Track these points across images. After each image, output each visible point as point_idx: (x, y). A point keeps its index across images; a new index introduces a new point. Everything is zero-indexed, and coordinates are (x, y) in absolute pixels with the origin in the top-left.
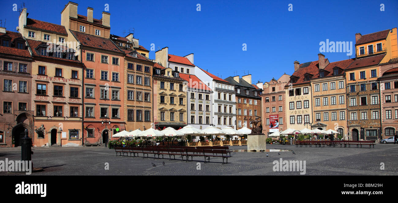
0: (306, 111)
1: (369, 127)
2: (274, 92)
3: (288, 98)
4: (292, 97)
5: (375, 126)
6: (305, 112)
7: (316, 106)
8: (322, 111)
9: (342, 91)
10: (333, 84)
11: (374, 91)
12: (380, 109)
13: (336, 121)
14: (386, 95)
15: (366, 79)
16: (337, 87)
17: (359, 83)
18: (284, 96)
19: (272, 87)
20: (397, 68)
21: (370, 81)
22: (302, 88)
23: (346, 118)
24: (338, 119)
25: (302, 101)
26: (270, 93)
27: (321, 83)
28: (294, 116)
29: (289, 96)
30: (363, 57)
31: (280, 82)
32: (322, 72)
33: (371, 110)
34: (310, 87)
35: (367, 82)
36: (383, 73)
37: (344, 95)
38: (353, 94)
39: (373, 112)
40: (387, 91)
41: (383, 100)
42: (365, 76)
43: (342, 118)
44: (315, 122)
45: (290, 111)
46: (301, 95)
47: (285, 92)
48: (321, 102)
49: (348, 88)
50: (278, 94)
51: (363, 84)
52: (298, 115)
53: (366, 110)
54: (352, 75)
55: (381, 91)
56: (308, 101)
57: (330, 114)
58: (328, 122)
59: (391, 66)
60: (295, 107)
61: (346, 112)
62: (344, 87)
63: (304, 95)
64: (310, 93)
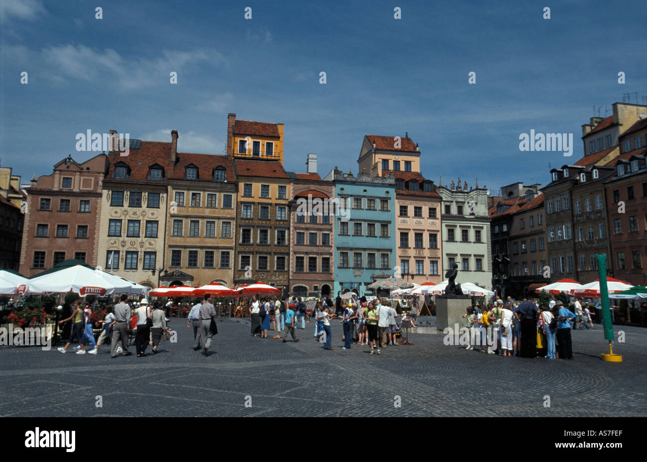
0: (150, 244)
2: (65, 190)
3: (106, 210)
4: (118, 209)
5: (278, 282)
6: (148, 246)
7: (174, 236)
8: (185, 247)
9: (228, 214)
10: (212, 198)
11: (281, 223)
12: (288, 254)
13: (214, 270)
14: (298, 231)
15: (271, 199)
16: (219, 204)
17: (259, 203)
18: (97, 203)
19: (62, 177)
20: (315, 190)
21: (276, 204)
22: (145, 192)
23: (233, 265)
24: (217, 265)
25: (143, 220)
26: (57, 191)
27: (188, 190)
28: (119, 251)
29: (111, 206)
30: (245, 158)
31: (88, 169)
32: (191, 170)
33: (275, 253)
34: (165, 195)
35: (271, 204)
36: (295, 195)
37: (232, 221)
38: (247, 221)
39: (278, 258)
40: (299, 224)
41: (293, 239)
42: (268, 193)
43: (225, 264)
44: (170, 268)
45: (109, 240)
46: (141, 207)
47: (100, 195)
48: (186, 228)
49: (239, 210)
50: (80, 196)
51: (265, 207)
52: (129, 250)
53: (267, 253)
54: (248, 187)
55: (292, 225)
56: (157, 222)
57: (201, 256)
58: (197, 270)
59: (308, 185)
60: (124, 232)
61: (232, 253)
62: (234, 205)
63: (148, 209)
64: (163, 206)
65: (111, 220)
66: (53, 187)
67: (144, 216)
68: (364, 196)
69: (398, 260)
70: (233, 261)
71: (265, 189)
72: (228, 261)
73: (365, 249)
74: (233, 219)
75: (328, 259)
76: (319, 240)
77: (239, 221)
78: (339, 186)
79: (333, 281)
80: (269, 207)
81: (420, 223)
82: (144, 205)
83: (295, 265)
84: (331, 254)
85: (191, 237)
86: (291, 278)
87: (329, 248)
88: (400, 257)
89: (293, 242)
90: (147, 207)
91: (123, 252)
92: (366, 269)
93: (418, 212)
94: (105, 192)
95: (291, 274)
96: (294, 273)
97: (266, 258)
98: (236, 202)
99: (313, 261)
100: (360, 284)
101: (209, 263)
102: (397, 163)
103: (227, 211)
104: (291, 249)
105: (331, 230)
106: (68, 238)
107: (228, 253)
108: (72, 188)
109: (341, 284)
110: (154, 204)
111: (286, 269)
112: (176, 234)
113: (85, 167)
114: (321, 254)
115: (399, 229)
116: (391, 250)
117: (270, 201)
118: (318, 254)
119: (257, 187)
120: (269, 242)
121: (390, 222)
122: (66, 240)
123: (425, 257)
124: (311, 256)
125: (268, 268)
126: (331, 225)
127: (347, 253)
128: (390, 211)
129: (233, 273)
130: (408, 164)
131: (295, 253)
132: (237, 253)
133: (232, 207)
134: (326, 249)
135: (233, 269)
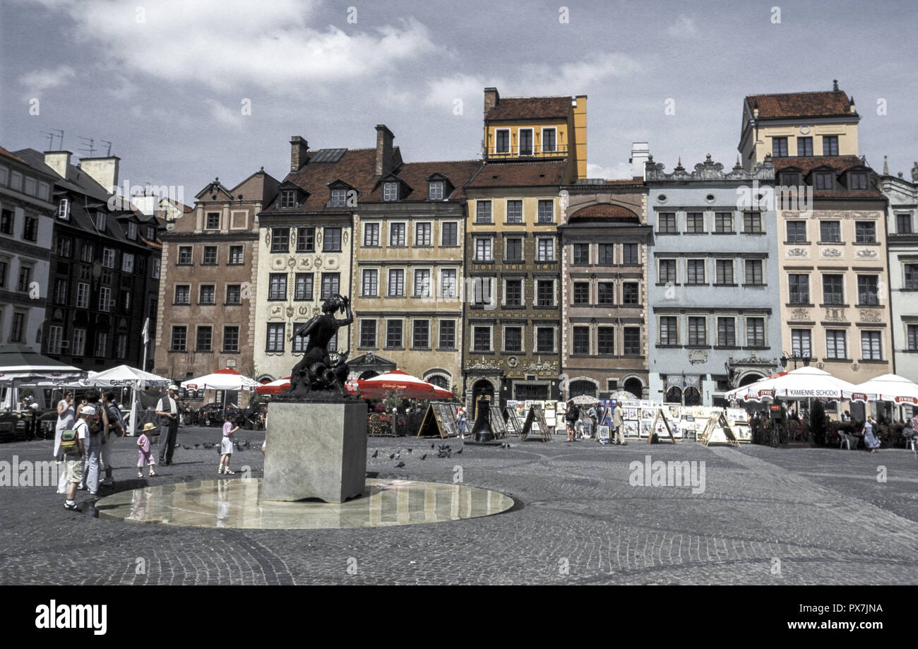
1: (526, 377)
2: (211, 231)
3: (264, 259)
4: (282, 257)
5: (542, 373)
7: (364, 296)
8: (382, 315)
9: (452, 255)
10: (424, 230)
11: (546, 266)
12: (559, 323)
13: (428, 353)
14: (576, 280)
15: (524, 224)
16: (436, 240)
17: (504, 234)
18: (252, 249)
19: (207, 212)
20: (609, 204)
21: (535, 234)
22: (319, 227)
23: (460, 344)
24: (434, 344)
25: (318, 272)
26: (199, 235)
27: (385, 219)
28: (285, 323)
29: (272, 252)
30: (505, 161)
31: (240, 197)
32: (390, 185)
33: (534, 322)
34: (349, 230)
35: (525, 234)
36: (570, 214)
37: (457, 268)
38: (483, 267)
39: (539, 330)
40: (579, 268)
41: (568, 294)
42: (520, 214)
43: (447, 342)
44: (358, 349)
45: (270, 306)
46: (314, 252)
47: (256, 237)
48: (383, 283)
49: (469, 248)
50: (230, 240)
51: (514, 239)
52: (299, 321)
53: (519, 322)
54: (484, 206)
55: (564, 269)
56: (337, 275)
57: (408, 327)
58: (401, 352)
59: (593, 196)
60: (291, 294)
61: (459, 322)
62: (460, 241)
63: (324, 254)
64: (346, 248)
65: (272, 276)
66: (195, 229)
67: (318, 266)
68: (709, 208)
69: (786, 331)
70: (460, 336)
71: (515, 207)
72: (452, 337)
73: (712, 310)
74: (459, 263)
75: (636, 330)
76: (618, 296)
77: (469, 267)
78: (655, 193)
79: (648, 372)
80: (523, 239)
81: (835, 254)
82: (319, 247)
83: (571, 342)
84: (642, 321)
85: (390, 297)
86: (564, 366)
87: (638, 310)
88: (789, 323)
89: (568, 300)
90: (323, 251)
91: (289, 324)
92: (716, 348)
93: (830, 233)
94: (263, 232)
95: (564, 358)
96: (571, 357)
97: (519, 330)
98: (463, 234)
99: (606, 334)
100: (703, 377)
101: (421, 342)
102: (805, 142)
103: (448, 250)
104: (564, 313)
105: (641, 276)
106: (215, 305)
107: (452, 323)
108: (220, 229)
109: (664, 377)
110: (333, 247)
111: (555, 350)
112: (368, 294)
113: (236, 194)
114: (623, 321)
115: (786, 268)
116: (769, 311)
117: (524, 229)
118: (616, 321)
119: (499, 205)
120: (523, 303)
121: (766, 255)
122: (212, 308)
123: (849, 324)
124: (601, 325)
125: (523, 350)
126: (642, 265)
127: (675, 318)
128: (765, 233)
129: (460, 358)
130: (830, 140)
131: (571, 320)
132: (467, 322)
133: (458, 244)
134: (631, 312)
135: (460, 351)
